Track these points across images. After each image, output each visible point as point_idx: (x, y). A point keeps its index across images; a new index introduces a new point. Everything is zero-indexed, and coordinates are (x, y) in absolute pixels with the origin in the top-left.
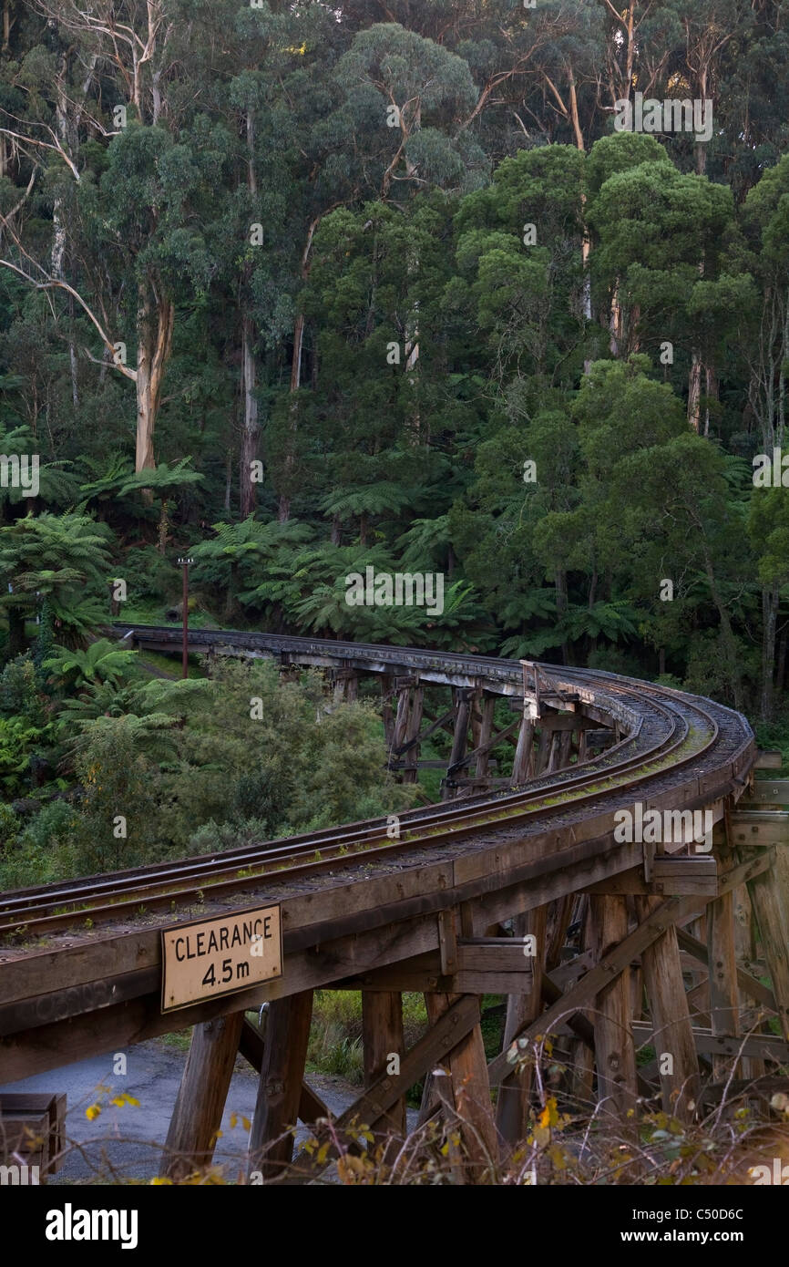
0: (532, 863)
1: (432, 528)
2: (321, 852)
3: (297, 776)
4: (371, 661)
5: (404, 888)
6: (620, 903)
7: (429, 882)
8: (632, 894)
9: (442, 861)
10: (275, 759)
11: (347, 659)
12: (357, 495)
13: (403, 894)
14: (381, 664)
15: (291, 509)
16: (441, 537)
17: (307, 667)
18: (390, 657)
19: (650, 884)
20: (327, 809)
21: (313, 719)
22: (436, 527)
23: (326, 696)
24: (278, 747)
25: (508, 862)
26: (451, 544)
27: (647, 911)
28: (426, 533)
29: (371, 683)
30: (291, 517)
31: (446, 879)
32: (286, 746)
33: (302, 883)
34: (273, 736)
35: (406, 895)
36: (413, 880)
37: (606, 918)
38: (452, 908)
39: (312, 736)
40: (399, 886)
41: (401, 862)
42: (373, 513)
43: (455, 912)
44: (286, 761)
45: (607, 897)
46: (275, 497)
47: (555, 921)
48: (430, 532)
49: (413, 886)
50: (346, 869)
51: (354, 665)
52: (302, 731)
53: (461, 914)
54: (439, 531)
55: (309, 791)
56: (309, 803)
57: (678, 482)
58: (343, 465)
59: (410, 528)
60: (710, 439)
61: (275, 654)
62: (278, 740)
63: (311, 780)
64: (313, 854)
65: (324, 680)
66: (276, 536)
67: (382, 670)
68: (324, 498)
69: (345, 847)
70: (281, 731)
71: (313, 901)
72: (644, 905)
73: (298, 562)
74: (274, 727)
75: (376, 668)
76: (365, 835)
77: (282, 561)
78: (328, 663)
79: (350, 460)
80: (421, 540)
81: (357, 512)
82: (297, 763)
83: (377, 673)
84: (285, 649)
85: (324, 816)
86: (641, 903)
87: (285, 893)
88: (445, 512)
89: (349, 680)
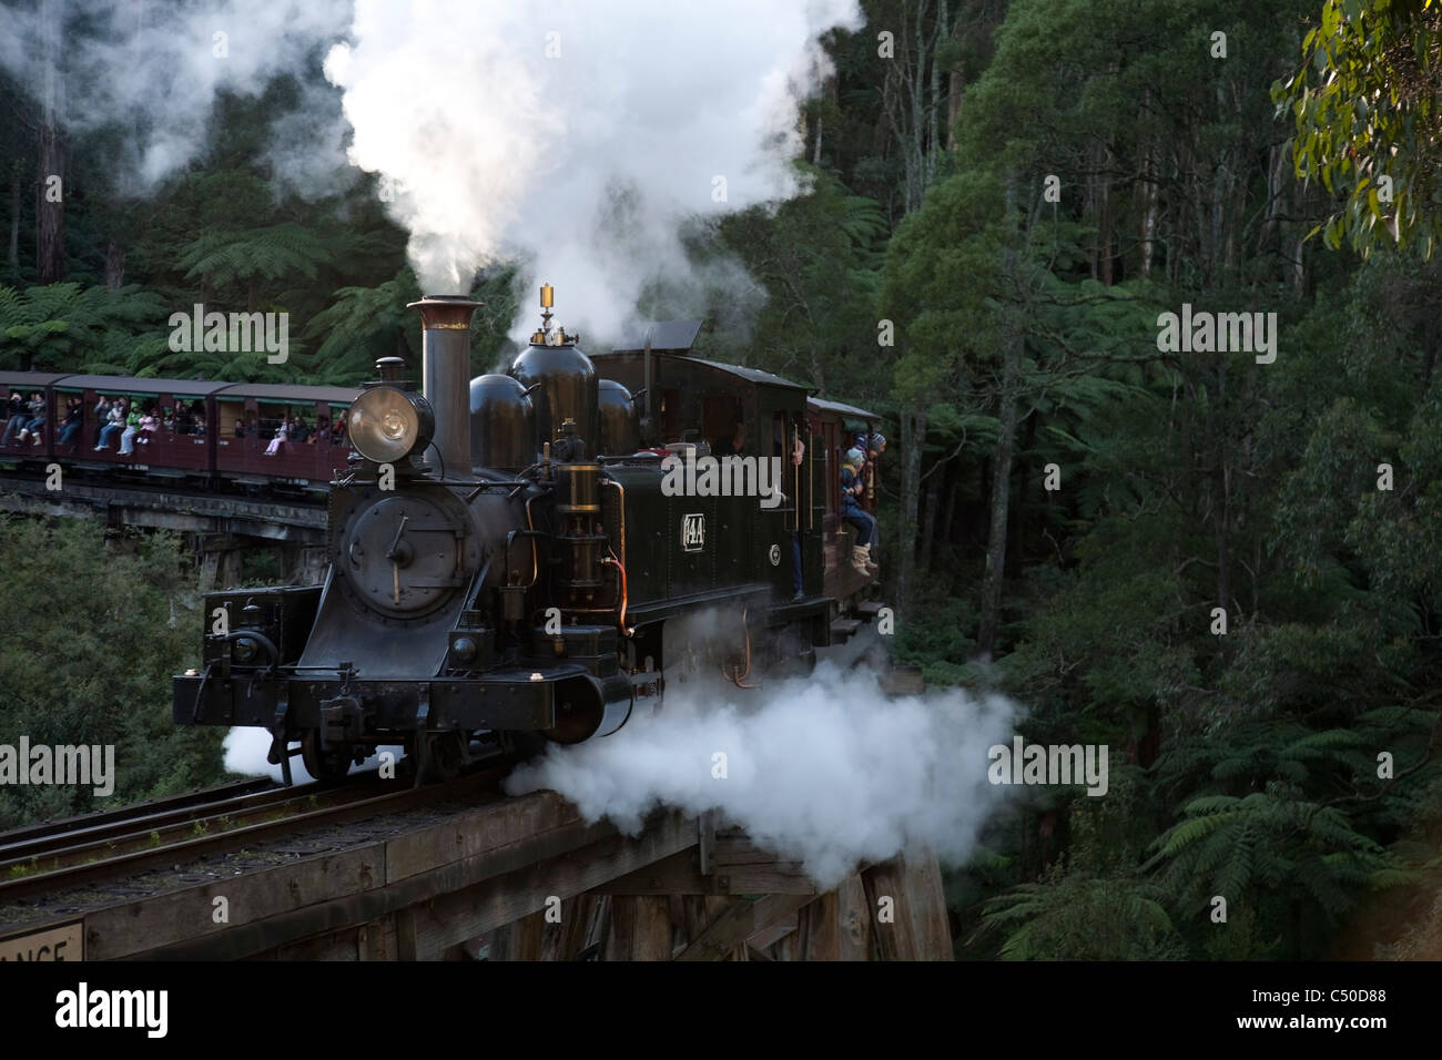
0: (517, 846)
1: (370, 302)
2: (160, 833)
3: (132, 714)
4: (264, 522)
5: (300, 888)
6: (659, 909)
7: (346, 878)
8: (679, 894)
9: (368, 844)
10: (94, 684)
11: (222, 518)
12: (244, 245)
13: (298, 899)
14: (282, 526)
15: (126, 266)
16: (385, 318)
17: (151, 531)
18: (296, 516)
19: (709, 877)
20: (182, 766)
21: (161, 619)
22: (377, 301)
23: (185, 579)
24: (99, 665)
25: (478, 844)
26: (402, 330)
27: (703, 921)
28: (360, 310)
29: (265, 559)
30: (127, 280)
31: (372, 873)
32: (114, 662)
33: (125, 885)
34: (90, 646)
35: (305, 900)
36: (317, 875)
37: (638, 934)
38: (383, 920)
39: (159, 645)
40: (293, 886)
41: (298, 846)
42: (271, 277)
43: (387, 928)
44: (114, 687)
45: (640, 899)
46: (99, 245)
47: (557, 941)
48: (367, 310)
49: (316, 885)
50: (204, 860)
51: (234, 529)
52: (142, 637)
53: (397, 930)
54: (383, 307)
55: (152, 737)
56: (151, 756)
57: (770, 234)
58: (219, 194)
59: (333, 301)
60: (824, 168)
61: (97, 510)
62: (100, 654)
63: (155, 719)
64: (148, 836)
65: (181, 551)
66: (100, 310)
67: (282, 536)
68: (187, 248)
69: (202, 824)
70: (104, 638)
71: (142, 913)
72: (699, 914)
73: (140, 355)
74: (93, 630)
75: (272, 533)
76: (239, 805)
77: (111, 354)
78: (189, 524)
79: (231, 185)
80: (351, 324)
81: (242, 273)
82: (133, 690)
83: (276, 542)
84: (114, 502)
85: (175, 779)
86: (694, 908)
87: (94, 901)
88: (391, 277)
89: (225, 553)
